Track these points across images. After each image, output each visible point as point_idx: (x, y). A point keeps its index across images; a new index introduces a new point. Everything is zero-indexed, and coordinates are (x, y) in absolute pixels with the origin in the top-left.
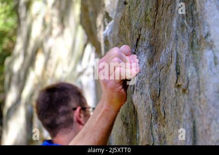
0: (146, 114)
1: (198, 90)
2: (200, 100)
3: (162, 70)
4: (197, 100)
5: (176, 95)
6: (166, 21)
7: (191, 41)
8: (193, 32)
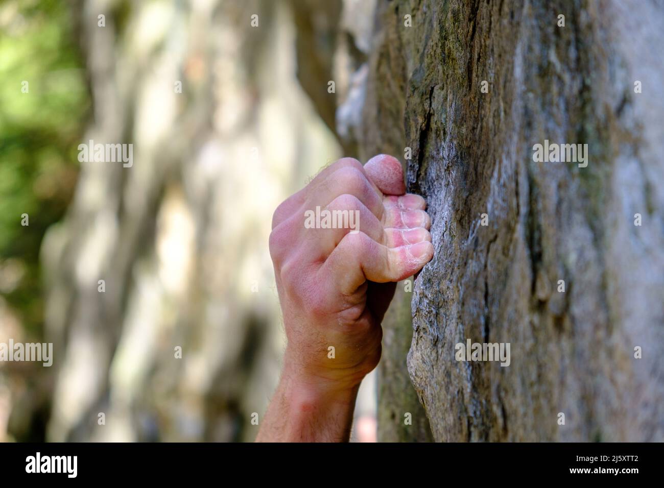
0: (451, 419)
1: (601, 317)
2: (610, 353)
3: (493, 247)
4: (603, 355)
5: (536, 339)
6: (500, 56)
7: (578, 127)
8: (581, 92)
